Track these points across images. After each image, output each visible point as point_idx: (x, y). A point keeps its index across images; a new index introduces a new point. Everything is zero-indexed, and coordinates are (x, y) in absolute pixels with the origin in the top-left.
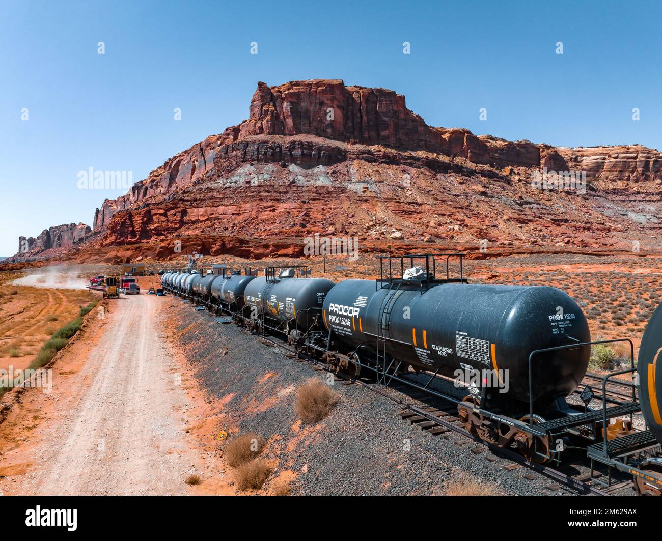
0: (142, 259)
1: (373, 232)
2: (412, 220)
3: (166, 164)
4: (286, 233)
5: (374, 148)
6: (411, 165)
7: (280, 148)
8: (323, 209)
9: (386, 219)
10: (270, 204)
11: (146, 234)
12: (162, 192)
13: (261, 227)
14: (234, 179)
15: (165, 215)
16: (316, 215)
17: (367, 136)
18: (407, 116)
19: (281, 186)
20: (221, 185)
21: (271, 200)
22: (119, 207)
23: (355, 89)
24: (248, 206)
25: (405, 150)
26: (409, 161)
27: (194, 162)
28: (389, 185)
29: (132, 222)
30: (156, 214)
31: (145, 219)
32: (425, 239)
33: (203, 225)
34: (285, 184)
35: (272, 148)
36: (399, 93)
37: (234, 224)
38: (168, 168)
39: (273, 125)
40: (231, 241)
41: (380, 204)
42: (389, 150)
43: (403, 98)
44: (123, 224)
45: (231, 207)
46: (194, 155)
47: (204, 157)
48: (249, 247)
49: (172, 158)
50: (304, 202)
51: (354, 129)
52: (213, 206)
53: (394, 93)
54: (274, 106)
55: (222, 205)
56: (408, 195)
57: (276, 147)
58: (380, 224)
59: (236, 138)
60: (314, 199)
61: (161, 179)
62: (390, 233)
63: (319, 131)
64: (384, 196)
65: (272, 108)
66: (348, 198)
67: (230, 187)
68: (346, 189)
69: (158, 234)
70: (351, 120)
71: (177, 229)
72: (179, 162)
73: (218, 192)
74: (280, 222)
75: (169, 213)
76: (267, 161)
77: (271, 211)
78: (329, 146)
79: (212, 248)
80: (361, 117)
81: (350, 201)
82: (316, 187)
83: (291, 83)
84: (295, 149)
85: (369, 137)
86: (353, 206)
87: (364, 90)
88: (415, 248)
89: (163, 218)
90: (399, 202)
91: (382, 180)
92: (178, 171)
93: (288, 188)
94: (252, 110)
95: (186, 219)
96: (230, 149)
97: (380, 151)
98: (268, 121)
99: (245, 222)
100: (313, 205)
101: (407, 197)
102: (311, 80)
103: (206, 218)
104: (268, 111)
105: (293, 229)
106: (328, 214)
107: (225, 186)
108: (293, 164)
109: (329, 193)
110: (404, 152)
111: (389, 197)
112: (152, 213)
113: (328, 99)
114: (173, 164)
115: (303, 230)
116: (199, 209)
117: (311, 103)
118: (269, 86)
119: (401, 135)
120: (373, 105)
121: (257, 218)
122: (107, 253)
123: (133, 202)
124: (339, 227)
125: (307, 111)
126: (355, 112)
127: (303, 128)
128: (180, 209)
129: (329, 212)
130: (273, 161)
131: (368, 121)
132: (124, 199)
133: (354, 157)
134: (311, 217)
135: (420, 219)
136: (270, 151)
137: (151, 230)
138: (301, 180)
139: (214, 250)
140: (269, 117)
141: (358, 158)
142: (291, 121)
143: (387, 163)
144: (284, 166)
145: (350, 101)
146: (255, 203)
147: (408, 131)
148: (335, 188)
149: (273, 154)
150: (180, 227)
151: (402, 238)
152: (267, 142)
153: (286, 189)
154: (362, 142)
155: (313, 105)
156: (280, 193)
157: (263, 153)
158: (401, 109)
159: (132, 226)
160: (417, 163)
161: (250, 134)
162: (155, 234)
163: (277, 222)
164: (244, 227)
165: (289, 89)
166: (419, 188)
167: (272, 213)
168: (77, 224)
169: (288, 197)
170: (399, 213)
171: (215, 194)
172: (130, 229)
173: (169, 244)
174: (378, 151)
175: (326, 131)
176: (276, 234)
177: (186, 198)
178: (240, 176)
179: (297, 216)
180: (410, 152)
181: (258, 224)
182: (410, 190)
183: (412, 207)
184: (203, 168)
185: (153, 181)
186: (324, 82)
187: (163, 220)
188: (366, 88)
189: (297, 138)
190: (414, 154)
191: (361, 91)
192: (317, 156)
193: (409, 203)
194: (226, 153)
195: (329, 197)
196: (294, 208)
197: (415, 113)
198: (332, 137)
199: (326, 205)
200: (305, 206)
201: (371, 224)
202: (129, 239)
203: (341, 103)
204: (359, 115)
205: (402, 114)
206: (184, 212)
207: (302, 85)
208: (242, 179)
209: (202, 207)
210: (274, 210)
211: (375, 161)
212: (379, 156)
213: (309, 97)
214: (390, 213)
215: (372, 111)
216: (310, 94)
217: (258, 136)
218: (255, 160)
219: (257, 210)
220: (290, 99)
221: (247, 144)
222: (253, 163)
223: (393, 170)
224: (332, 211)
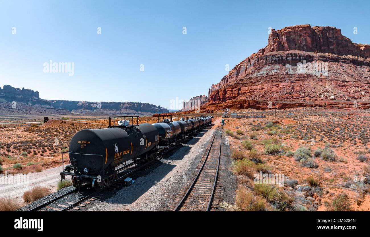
0: (218, 111)
1: (322, 97)
2: (343, 89)
3: (235, 68)
4: (282, 97)
5: (326, 54)
6: (345, 62)
7: (282, 57)
8: (301, 85)
9: (330, 89)
10: (276, 83)
11: (224, 99)
12: (234, 80)
13: (272, 95)
14: (261, 73)
15: (231, 91)
16: (297, 88)
17: (323, 49)
18: (342, 39)
19: (282, 75)
20: (255, 76)
21: (277, 82)
22: (218, 88)
23: (316, 28)
24: (266, 85)
25: (342, 55)
26: (343, 60)
27: (246, 66)
28: (333, 72)
29: (219, 95)
30: (228, 91)
31: (224, 93)
32: (346, 99)
33: (247, 95)
34: (283, 74)
35: (278, 57)
36: (337, 28)
37: (260, 94)
38: (236, 69)
39: (279, 47)
40: (252, 102)
41: (328, 82)
42: (334, 55)
43: (340, 31)
44: (216, 95)
45: (259, 86)
46: (246, 63)
47: (250, 63)
48: (260, 105)
49: (237, 65)
50: (292, 82)
51: (317, 46)
52: (251, 86)
53: (335, 28)
54: (279, 38)
55: (255, 85)
56: (342, 77)
57: (280, 57)
58: (326, 92)
59: (263, 54)
60: (297, 81)
61: (233, 74)
62: (330, 96)
63: (300, 48)
64: (330, 78)
65: (278, 40)
66: (313, 79)
67: (259, 77)
68: (312, 75)
69: (229, 100)
70: (315, 42)
71: (237, 97)
72: (240, 66)
73: (254, 79)
74: (280, 92)
75: (233, 90)
76: (276, 64)
77: (276, 87)
78: (305, 55)
79: (244, 105)
80: (320, 40)
81: (314, 81)
82: (298, 75)
83: (286, 28)
84: (288, 57)
85: (324, 49)
86: (315, 83)
87: (320, 28)
88: (338, 104)
89: (231, 92)
90: (337, 81)
91: (330, 70)
92: (240, 70)
93: (285, 76)
94: (269, 41)
95: (240, 92)
96: (260, 59)
97: (329, 56)
98: (276, 45)
99: (265, 92)
100: (296, 83)
101: (341, 78)
102: (295, 26)
103: (248, 91)
104: (276, 41)
105: (285, 95)
106: (303, 87)
107: (258, 76)
108: (288, 64)
109: (304, 77)
110: (342, 56)
111: (333, 78)
112: (227, 90)
113: (303, 33)
114: (238, 67)
115: (290, 96)
116: (246, 87)
117: (295, 35)
118: (276, 30)
119: (340, 48)
120: (325, 34)
121: (270, 90)
122: (205, 108)
123: (223, 85)
124: (307, 94)
125: (294, 39)
126: (317, 38)
127: (292, 47)
128: (238, 88)
129: (303, 86)
130: (279, 63)
131: (323, 42)
132: (220, 84)
133: (317, 59)
134: (295, 89)
135: (347, 89)
136: (277, 59)
137: (226, 98)
138: (291, 72)
139: (245, 106)
140: (276, 44)
141: (319, 60)
142: (287, 44)
143: (333, 62)
144: (284, 65)
145: (314, 33)
146: (269, 84)
147: (343, 46)
148: (307, 74)
149: (279, 60)
150: (238, 96)
151: (335, 99)
152: (276, 55)
153: (284, 76)
154: (321, 51)
155: (296, 36)
156: (281, 78)
157: (274, 60)
158: (339, 35)
159: (219, 96)
160: (347, 61)
161: (268, 52)
162: (228, 99)
163: (279, 92)
164: (264, 95)
165: (285, 31)
166: (348, 73)
167: (277, 88)
168: (202, 96)
169: (285, 80)
170: (337, 86)
171: (253, 80)
172: (218, 97)
173: (228, 104)
174: (328, 56)
175: (303, 48)
176: (278, 98)
177: (240, 83)
178: (264, 71)
179: (288, 89)
180: (344, 56)
181: (271, 94)
182: (343, 75)
183: (343, 83)
184: (250, 68)
185: (230, 75)
186: (301, 26)
187: (231, 93)
188: (321, 27)
189: (290, 52)
190: (346, 57)
191: (319, 28)
192: (299, 60)
193: (342, 81)
194: (258, 61)
195: (304, 79)
196: (287, 85)
197: (347, 37)
198: (306, 50)
199: (302, 83)
200: (292, 84)
201: (322, 92)
202: (218, 102)
203: (310, 34)
204: (319, 39)
205: (340, 38)
206: (239, 89)
207: (291, 28)
208: (265, 73)
209: (247, 86)
210: (278, 87)
211: (327, 61)
212: (329, 58)
213: (295, 33)
214: (332, 86)
215: (325, 37)
216: (295, 32)
217: (272, 52)
218: (271, 64)
219: (270, 87)
220: (286, 35)
221: (267, 57)
222: (270, 65)
223: (336, 65)
224: (304, 86)
